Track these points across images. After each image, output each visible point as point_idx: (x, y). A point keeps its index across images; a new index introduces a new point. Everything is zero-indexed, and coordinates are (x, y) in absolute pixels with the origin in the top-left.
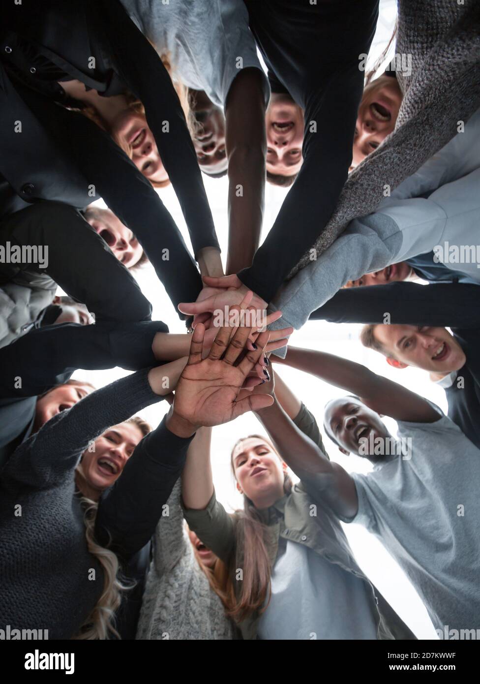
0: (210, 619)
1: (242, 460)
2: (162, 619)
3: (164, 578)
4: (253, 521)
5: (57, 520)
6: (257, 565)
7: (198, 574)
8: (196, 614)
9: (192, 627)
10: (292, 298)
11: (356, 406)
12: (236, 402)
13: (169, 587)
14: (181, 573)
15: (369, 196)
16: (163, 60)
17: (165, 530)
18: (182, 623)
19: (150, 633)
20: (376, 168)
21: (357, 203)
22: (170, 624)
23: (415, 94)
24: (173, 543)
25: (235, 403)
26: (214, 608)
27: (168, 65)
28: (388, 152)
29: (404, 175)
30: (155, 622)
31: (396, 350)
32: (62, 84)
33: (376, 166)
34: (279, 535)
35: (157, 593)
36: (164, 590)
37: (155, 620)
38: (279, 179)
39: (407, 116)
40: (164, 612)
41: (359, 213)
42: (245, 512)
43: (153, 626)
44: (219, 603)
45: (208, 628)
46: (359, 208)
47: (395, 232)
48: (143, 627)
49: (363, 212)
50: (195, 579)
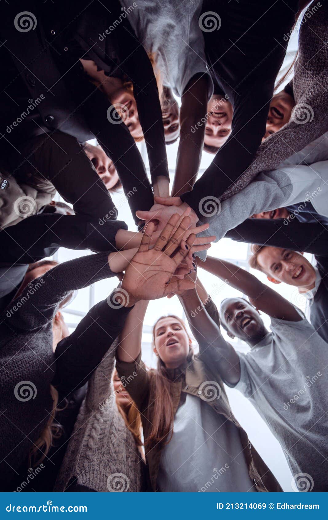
0: (125, 448)
1: (161, 331)
2: (90, 446)
3: (93, 414)
4: (164, 377)
6: (164, 410)
7: (117, 414)
8: (114, 446)
9: (111, 456)
10: (216, 219)
12: (169, 284)
13: (96, 421)
14: (106, 411)
15: (274, 156)
16: (150, 58)
17: (99, 377)
19: (80, 455)
21: (266, 160)
22: (95, 453)
24: (103, 387)
25: (167, 284)
26: (129, 441)
27: (152, 60)
28: (288, 131)
29: (297, 148)
32: (82, 61)
34: (181, 390)
35: (87, 424)
36: (92, 423)
37: (84, 446)
40: (91, 440)
41: (267, 167)
42: (158, 370)
43: (82, 451)
44: (132, 437)
45: (123, 456)
46: (267, 164)
47: (288, 184)
48: (72, 448)
49: (269, 167)
50: (115, 418)
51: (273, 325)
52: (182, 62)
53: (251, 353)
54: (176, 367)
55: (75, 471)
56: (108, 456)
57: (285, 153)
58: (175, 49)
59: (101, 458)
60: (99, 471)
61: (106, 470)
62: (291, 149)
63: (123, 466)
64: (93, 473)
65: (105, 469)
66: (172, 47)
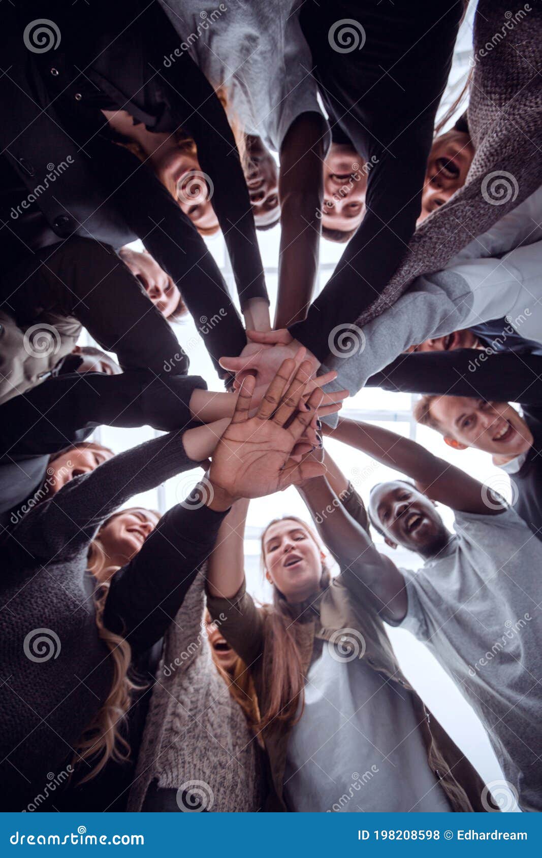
0: (230, 731)
1: (275, 544)
2: (175, 729)
3: (177, 680)
4: (284, 617)
5: (67, 596)
6: (288, 668)
7: (216, 678)
8: (214, 726)
9: (210, 741)
11: (407, 492)
12: (284, 470)
13: (183, 692)
14: (197, 675)
15: (438, 250)
16: (219, 96)
17: (182, 622)
18: (198, 736)
19: (160, 745)
20: (447, 221)
21: (425, 257)
22: (185, 737)
23: (491, 146)
24: (190, 638)
25: (282, 471)
26: (235, 719)
27: (224, 101)
29: (477, 231)
30: (166, 732)
31: (454, 430)
32: (106, 113)
33: (446, 218)
34: (315, 635)
35: (169, 698)
36: (176, 695)
37: (166, 730)
38: (335, 234)
39: (480, 169)
40: (177, 721)
41: (427, 268)
42: (275, 606)
43: (164, 737)
44: (241, 713)
45: (229, 742)
46: (428, 263)
47: (466, 293)
48: (149, 737)
49: (431, 268)
50: (213, 684)
51: (458, 522)
52: (276, 95)
53: (424, 570)
54: (304, 599)
55: (154, 770)
56: (206, 741)
57: (458, 242)
58: (262, 76)
59: (193, 744)
60: (193, 763)
61: (203, 762)
62: (467, 235)
63: (229, 758)
64: (184, 767)
65: (201, 761)
66: (257, 73)
